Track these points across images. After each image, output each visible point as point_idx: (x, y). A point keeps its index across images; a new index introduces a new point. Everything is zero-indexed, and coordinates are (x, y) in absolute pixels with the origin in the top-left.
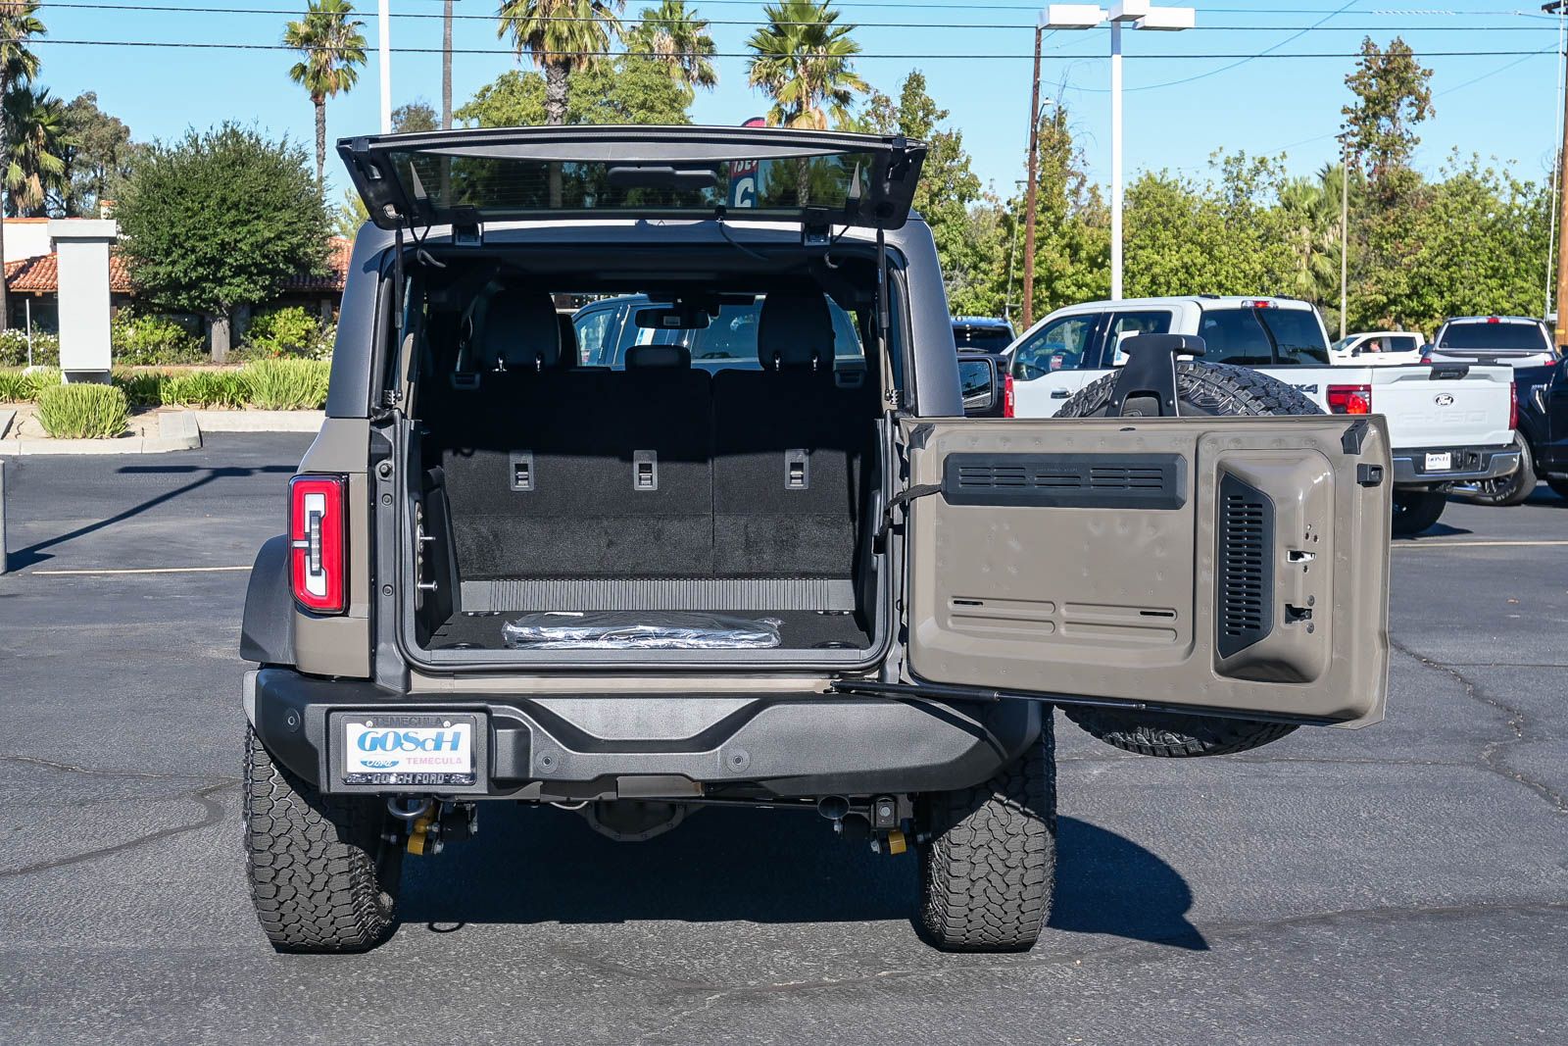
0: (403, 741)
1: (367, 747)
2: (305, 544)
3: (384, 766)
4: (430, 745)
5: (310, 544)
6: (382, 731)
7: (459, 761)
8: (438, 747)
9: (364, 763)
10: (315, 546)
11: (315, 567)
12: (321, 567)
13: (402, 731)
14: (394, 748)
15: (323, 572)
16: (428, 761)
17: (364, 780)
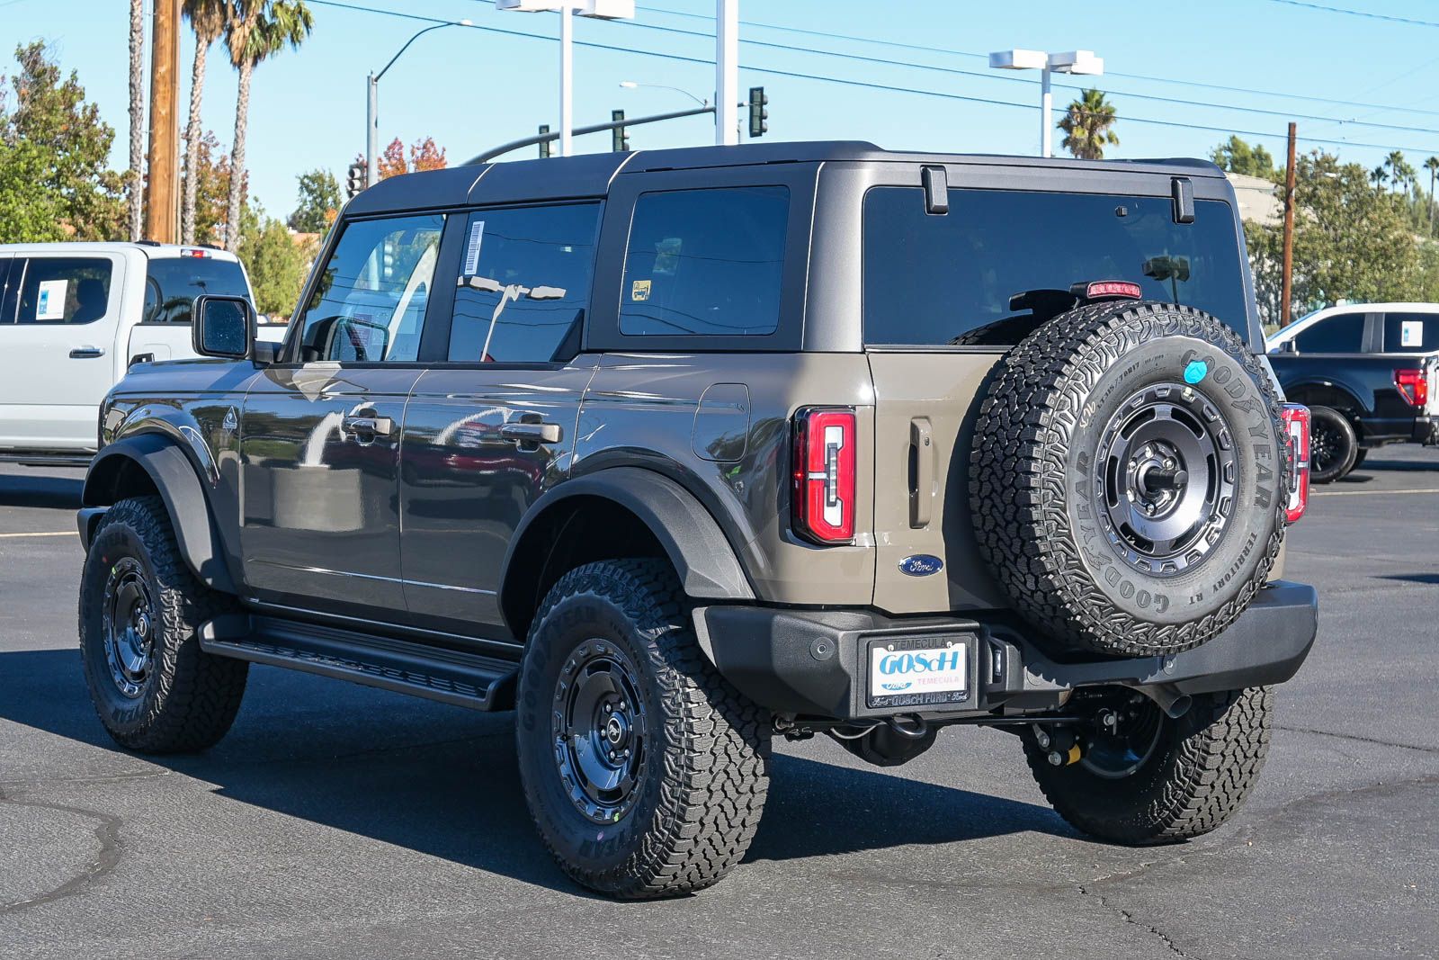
0: (915, 663)
1: (887, 671)
2: (823, 476)
3: (900, 688)
4: (935, 665)
5: (829, 476)
6: (900, 654)
7: (957, 679)
8: (941, 667)
9: (884, 686)
10: (833, 477)
11: (833, 498)
12: (837, 498)
13: (914, 653)
14: (908, 669)
15: (839, 503)
16: (932, 681)
17: (886, 703)
